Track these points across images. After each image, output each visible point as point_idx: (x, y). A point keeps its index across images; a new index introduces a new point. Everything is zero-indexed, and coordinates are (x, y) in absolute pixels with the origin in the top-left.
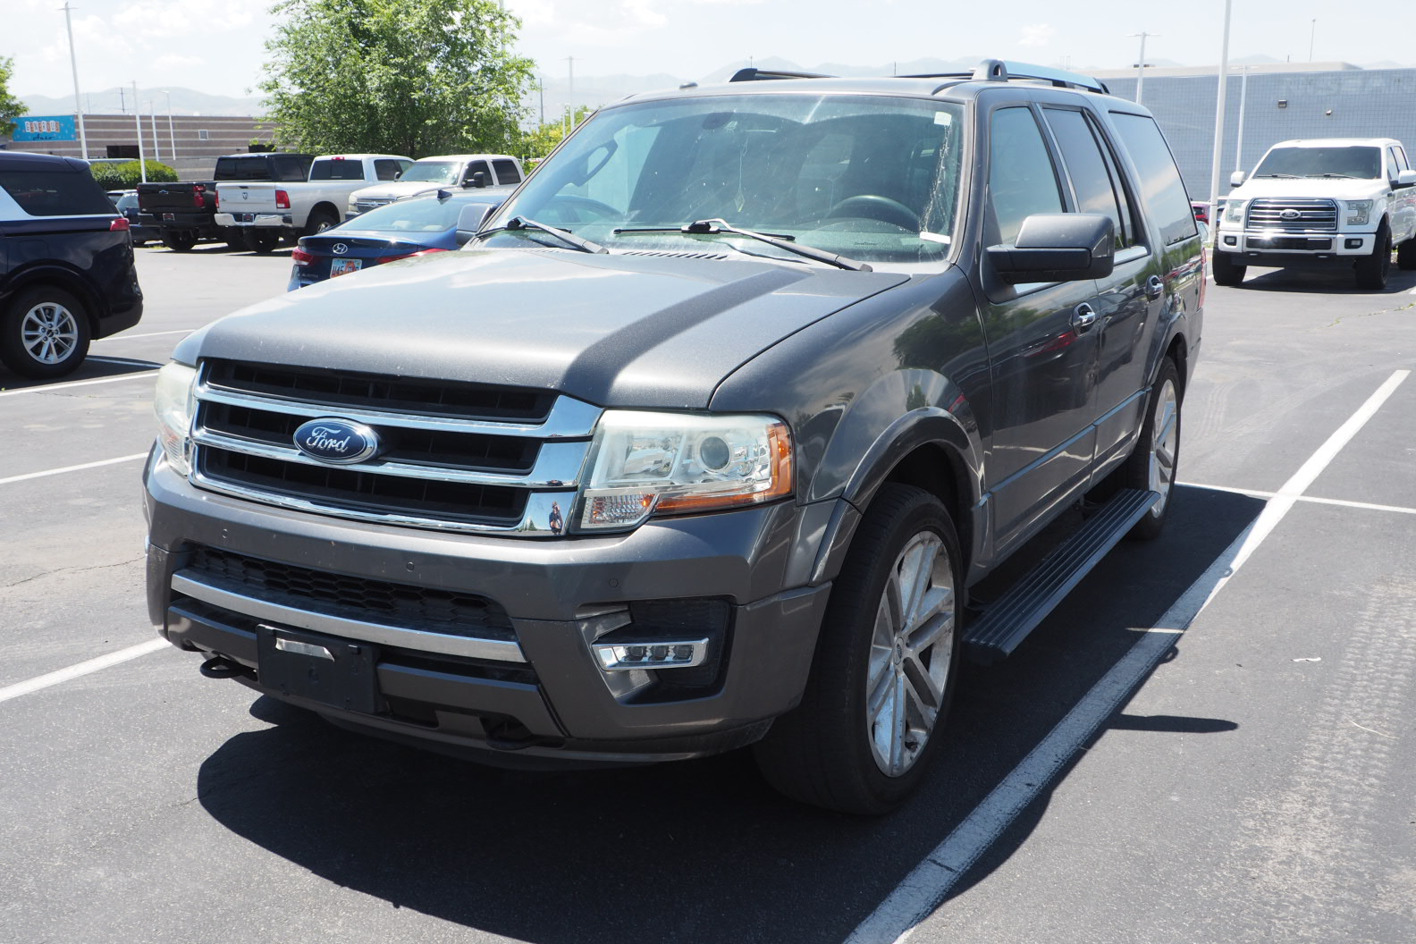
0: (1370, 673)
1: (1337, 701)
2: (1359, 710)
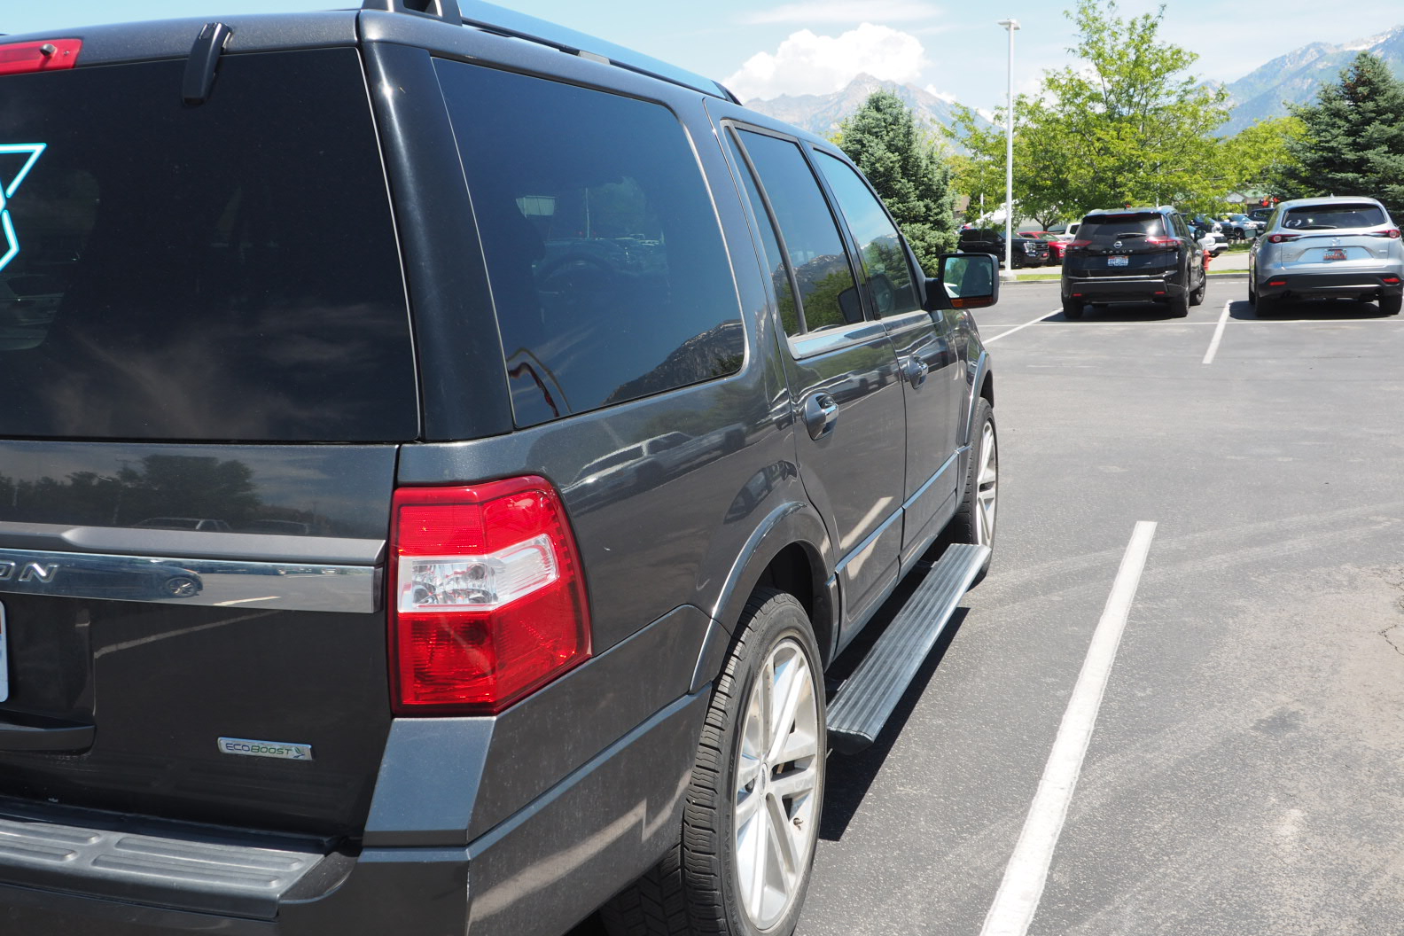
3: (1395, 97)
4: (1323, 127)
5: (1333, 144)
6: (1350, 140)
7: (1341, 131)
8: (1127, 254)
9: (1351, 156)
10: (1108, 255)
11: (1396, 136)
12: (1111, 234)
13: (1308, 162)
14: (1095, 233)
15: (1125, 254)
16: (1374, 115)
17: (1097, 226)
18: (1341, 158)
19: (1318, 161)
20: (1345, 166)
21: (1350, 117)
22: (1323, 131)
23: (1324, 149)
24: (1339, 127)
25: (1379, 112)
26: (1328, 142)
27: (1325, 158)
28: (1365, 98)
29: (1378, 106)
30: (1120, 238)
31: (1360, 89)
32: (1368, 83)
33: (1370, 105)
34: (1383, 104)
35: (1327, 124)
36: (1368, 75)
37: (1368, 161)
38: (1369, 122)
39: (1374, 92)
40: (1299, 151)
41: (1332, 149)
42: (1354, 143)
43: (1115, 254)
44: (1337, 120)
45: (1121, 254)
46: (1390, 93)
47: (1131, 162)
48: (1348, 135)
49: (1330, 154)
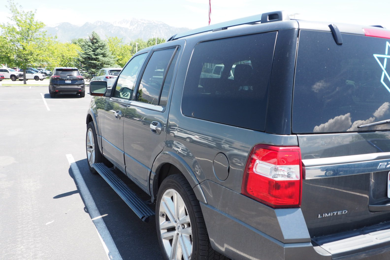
0: (29, 225)
1: (35, 212)
2: (28, 212)
3: (102, 43)
4: (87, 49)
5: (89, 53)
6: (93, 53)
7: (91, 50)
8: (71, 80)
9: (94, 57)
10: (65, 80)
11: (103, 53)
12: (65, 74)
13: (84, 57)
14: (61, 74)
15: (70, 80)
16: (98, 47)
17: (61, 72)
18: (92, 57)
19: (86, 57)
20: (92, 59)
21: (93, 47)
22: (87, 50)
23: (87, 54)
24: (90, 49)
25: (99, 47)
26: (88, 53)
27: (88, 57)
28: (96, 43)
29: (99, 45)
30: (68, 75)
31: (94, 40)
32: (96, 39)
33: (97, 45)
34: (100, 45)
35: (87, 48)
36: (96, 37)
37: (98, 58)
38: (97, 49)
39: (97, 42)
40: (81, 55)
41: (89, 55)
42: (94, 54)
43: (67, 80)
44: (89, 47)
45: (69, 80)
46: (101, 42)
47: (31, 53)
48: (93, 52)
49: (89, 56)
